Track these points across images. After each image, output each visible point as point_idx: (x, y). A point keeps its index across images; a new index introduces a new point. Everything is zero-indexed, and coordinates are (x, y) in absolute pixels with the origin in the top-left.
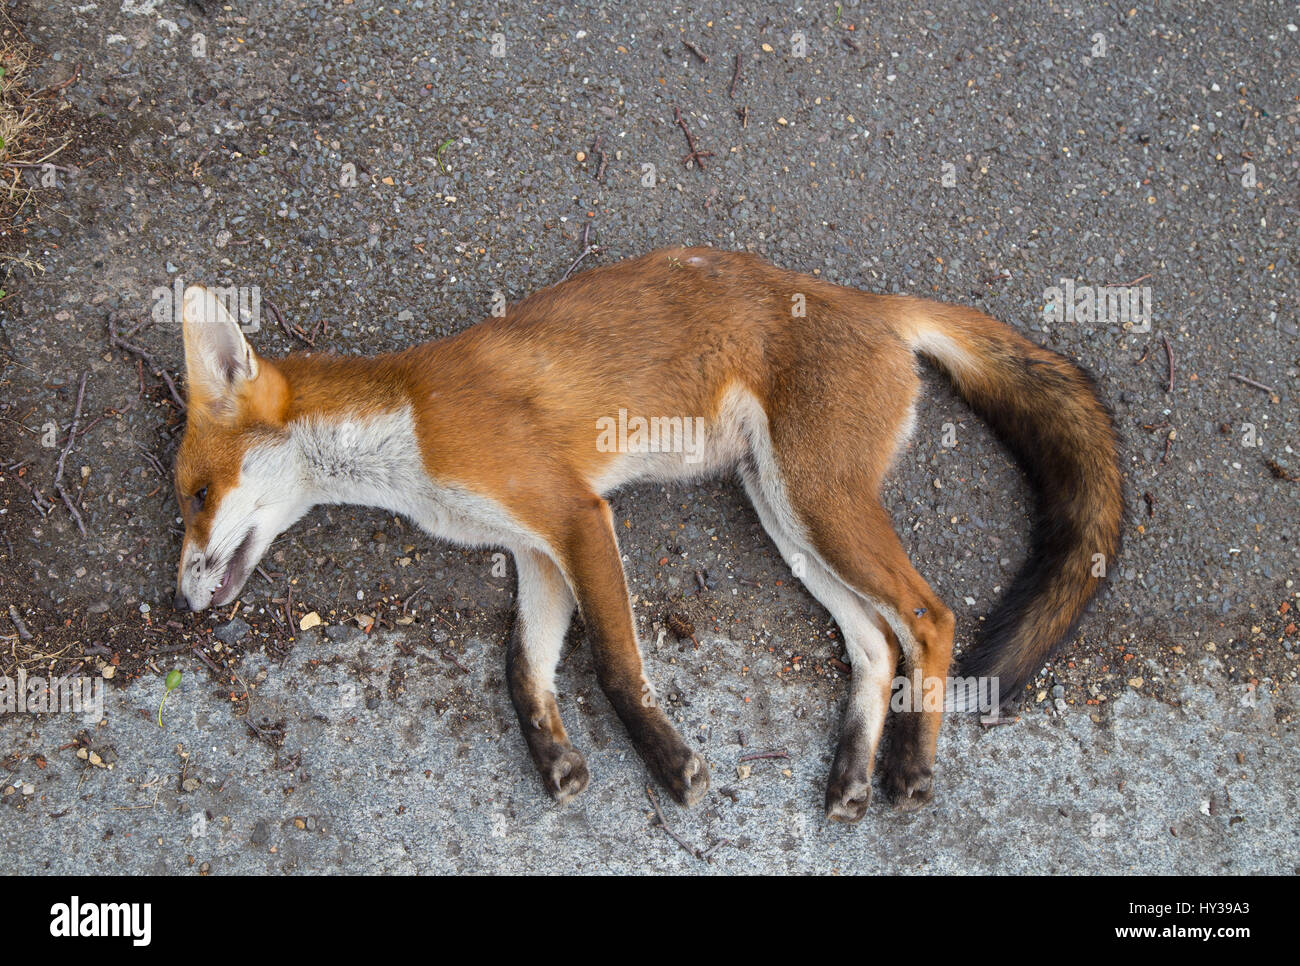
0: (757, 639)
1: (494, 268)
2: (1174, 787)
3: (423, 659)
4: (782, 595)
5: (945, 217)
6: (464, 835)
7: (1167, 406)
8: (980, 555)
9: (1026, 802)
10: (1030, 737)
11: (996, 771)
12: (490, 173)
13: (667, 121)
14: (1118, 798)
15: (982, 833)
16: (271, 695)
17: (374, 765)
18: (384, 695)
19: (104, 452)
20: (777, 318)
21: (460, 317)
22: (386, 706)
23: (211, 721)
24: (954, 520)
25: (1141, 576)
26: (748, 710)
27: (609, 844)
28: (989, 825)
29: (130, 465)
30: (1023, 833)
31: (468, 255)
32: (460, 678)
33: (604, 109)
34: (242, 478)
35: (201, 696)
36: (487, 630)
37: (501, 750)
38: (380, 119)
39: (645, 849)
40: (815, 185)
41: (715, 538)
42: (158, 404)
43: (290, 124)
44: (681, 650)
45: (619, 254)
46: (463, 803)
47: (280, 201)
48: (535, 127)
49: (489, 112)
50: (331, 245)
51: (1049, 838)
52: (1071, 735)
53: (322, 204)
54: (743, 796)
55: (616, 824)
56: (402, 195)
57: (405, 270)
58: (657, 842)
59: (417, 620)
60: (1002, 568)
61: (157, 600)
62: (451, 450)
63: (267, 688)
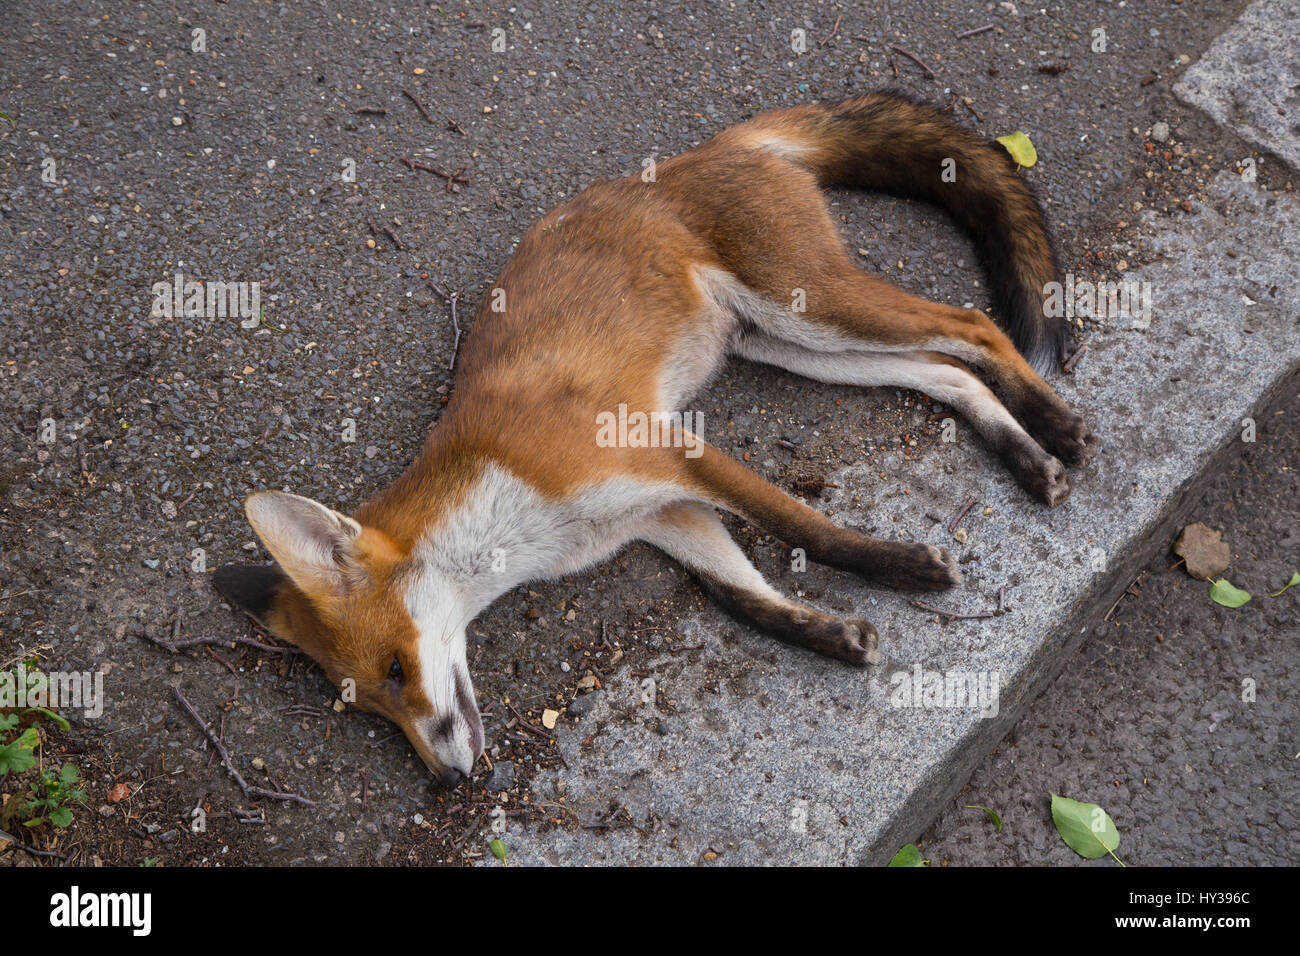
0: (866, 450)
1: (397, 367)
2: (1218, 305)
3: (661, 669)
4: (849, 408)
5: (668, 85)
6: (832, 749)
7: (943, 87)
8: (941, 273)
9: (1147, 394)
10: (1102, 354)
11: (1108, 391)
12: (318, 307)
13: (405, 173)
14: (1195, 341)
15: (1145, 436)
16: (583, 792)
17: (714, 767)
18: (662, 717)
19: (255, 738)
20: (671, 199)
21: (412, 420)
22: (673, 723)
23: (560, 852)
24: (901, 265)
25: (1049, 200)
26: (915, 498)
27: (932, 664)
28: (1143, 427)
29: (287, 730)
30: (1168, 413)
31: (367, 373)
32: (702, 656)
33: (348, 200)
34: (419, 624)
35: (531, 843)
36: (681, 609)
37: (788, 676)
38: (189, 333)
39: (959, 645)
40: (558, 134)
41: (763, 412)
42: (257, 669)
43: (126, 388)
44: (828, 500)
45: (475, 286)
46: (805, 730)
47: (183, 448)
48: (312, 251)
49: (266, 266)
50: (260, 448)
51: (1186, 402)
52: (1124, 330)
53: (218, 425)
54: (977, 551)
55: (922, 647)
56: (270, 371)
57: (334, 421)
58: (961, 632)
59: (624, 649)
60: (963, 269)
61: (421, 804)
62: (556, 463)
63: (574, 791)
